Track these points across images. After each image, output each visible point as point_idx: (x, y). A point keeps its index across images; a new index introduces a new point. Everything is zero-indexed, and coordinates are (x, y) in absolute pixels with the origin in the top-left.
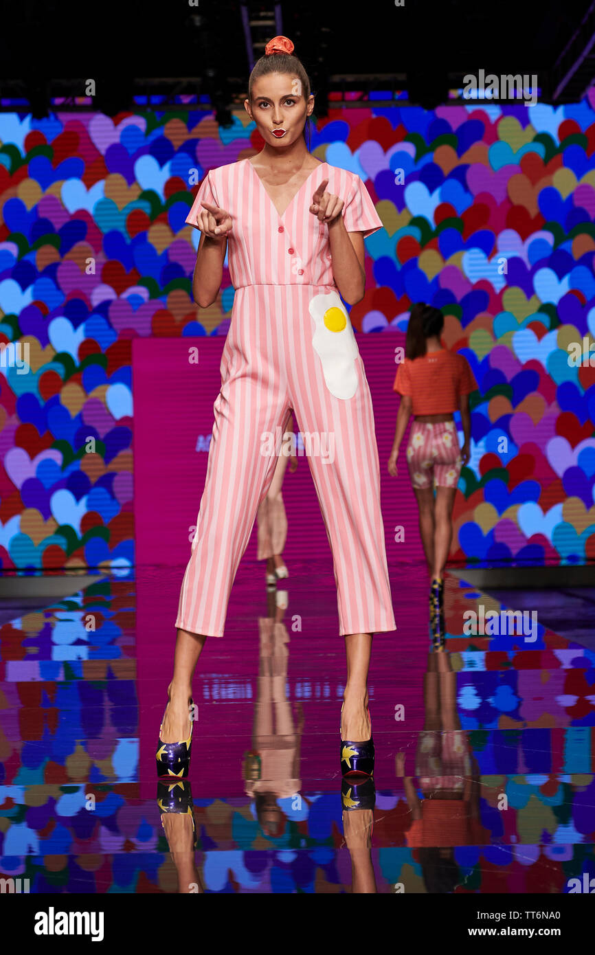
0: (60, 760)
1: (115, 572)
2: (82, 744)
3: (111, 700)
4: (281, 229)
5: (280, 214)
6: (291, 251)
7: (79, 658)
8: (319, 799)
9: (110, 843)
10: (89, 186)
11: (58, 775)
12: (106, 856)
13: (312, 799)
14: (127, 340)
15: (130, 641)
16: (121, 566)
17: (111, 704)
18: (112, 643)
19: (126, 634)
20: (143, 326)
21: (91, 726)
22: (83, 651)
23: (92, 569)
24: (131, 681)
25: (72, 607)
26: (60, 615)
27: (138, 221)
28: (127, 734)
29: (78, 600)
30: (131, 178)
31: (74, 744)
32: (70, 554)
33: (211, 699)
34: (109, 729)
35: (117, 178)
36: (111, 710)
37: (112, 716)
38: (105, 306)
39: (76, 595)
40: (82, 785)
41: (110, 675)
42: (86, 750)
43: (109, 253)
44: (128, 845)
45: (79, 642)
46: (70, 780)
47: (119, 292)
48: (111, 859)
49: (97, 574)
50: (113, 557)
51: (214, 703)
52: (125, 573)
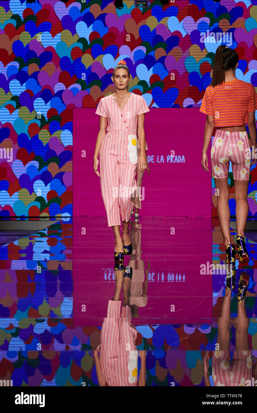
0: (36, 307)
1: (64, 219)
2: (46, 299)
3: (60, 279)
4: (122, 116)
5: (121, 111)
6: (125, 122)
7: (45, 259)
8: (158, 327)
9: (58, 347)
10: (53, 36)
11: (35, 314)
12: (57, 352)
13: (155, 328)
14: (70, 110)
15: (70, 252)
16: (66, 216)
17: (60, 281)
18: (61, 252)
19: (67, 249)
20: (78, 103)
21: (51, 292)
22: (47, 256)
23: (52, 218)
24: (70, 270)
25: (43, 235)
26: (37, 239)
27: (77, 53)
28: (67, 295)
29: (46, 232)
30: (74, 32)
31: (43, 299)
32: (42, 211)
33: (108, 280)
34: (59, 293)
35: (67, 32)
36: (60, 284)
37: (60, 287)
38: (60, 93)
39: (45, 230)
40: (46, 319)
41: (60, 267)
42: (48, 302)
43: (63, 68)
44: (67, 347)
45: (45, 252)
46: (40, 316)
47: (67, 87)
48: (59, 354)
49: (55, 220)
50: (63, 212)
51: (109, 281)
52: (68, 219)
